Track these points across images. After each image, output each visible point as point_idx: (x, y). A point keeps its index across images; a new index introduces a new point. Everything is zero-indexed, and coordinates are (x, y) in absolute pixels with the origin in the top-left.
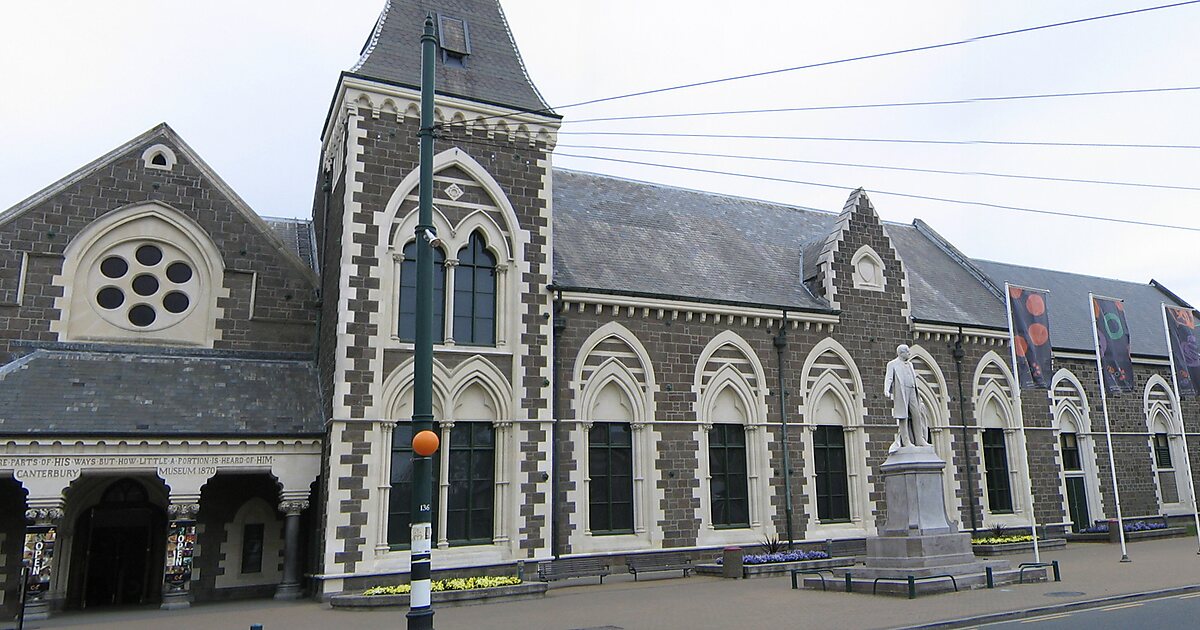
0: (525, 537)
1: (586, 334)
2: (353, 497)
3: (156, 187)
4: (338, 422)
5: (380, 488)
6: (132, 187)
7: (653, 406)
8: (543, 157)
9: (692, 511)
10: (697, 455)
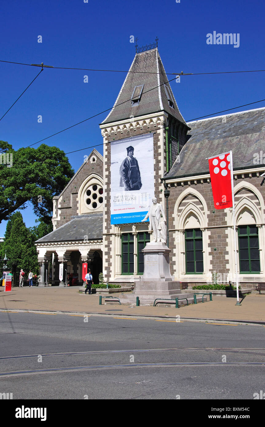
1: (179, 195)
2: (108, 258)
3: (93, 168)
4: (104, 235)
5: (116, 255)
6: (89, 170)
7: (207, 220)
8: (159, 129)
9: (226, 265)
10: (228, 240)
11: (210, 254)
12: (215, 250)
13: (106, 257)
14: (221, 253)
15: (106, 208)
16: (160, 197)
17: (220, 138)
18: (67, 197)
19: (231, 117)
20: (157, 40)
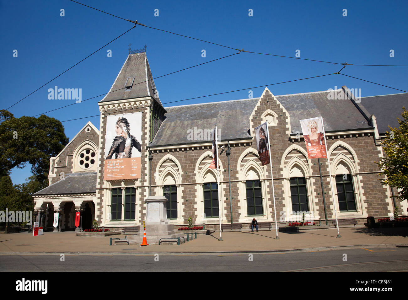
0: (140, 219)
1: (160, 159)
2: (100, 207)
3: (87, 136)
4: (97, 189)
5: (107, 205)
6: (83, 137)
7: (181, 179)
8: (147, 109)
9: (194, 212)
10: (196, 194)
11: (183, 204)
12: (187, 201)
13: (99, 207)
14: (191, 203)
15: (100, 167)
16: (145, 160)
17: (189, 120)
18: (63, 158)
19: (194, 106)
20: (145, 47)
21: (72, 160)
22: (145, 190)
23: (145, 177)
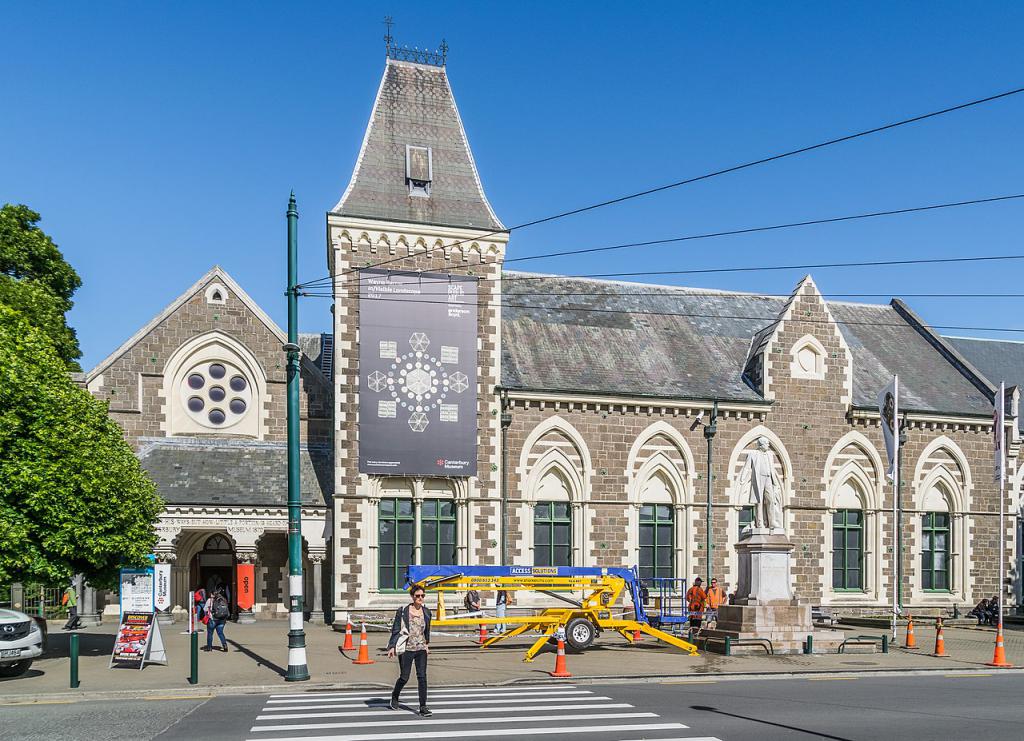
1: (531, 427)
2: (351, 553)
3: (216, 318)
4: (340, 496)
5: (370, 547)
6: (200, 319)
7: (589, 488)
8: (492, 271)
10: (627, 529)
11: (593, 553)
12: (603, 546)
13: (346, 551)
14: (615, 553)
16: (492, 426)
17: (556, 321)
18: (122, 382)
21: (161, 393)
22: (492, 512)
23: (492, 473)
